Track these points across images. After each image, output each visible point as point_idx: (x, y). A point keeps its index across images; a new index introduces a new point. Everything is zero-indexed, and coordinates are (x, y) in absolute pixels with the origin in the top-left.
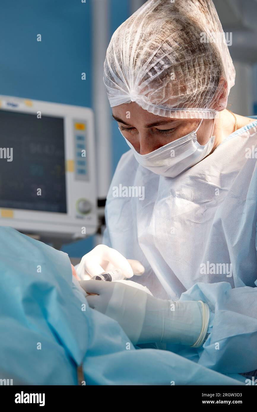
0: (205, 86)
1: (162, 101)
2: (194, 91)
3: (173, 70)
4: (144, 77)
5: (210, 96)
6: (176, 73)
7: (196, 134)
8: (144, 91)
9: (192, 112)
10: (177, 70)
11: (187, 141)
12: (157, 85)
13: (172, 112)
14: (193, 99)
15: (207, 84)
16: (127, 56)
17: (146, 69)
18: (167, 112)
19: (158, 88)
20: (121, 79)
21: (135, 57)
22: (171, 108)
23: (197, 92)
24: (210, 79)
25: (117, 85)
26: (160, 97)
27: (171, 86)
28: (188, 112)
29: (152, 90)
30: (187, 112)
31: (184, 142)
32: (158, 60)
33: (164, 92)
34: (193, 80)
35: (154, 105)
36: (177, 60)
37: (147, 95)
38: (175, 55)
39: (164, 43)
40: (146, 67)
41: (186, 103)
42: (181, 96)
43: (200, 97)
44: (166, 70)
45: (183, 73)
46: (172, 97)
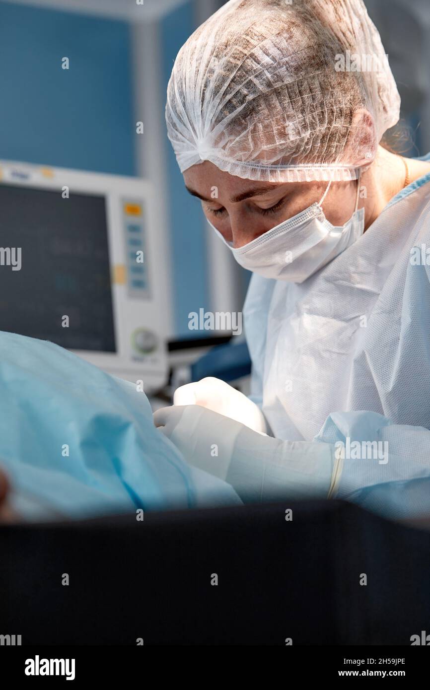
0: (326, 125)
1: (251, 156)
2: (303, 135)
3: (262, 102)
4: (218, 117)
5: (339, 142)
6: (268, 107)
7: (321, 209)
8: (220, 141)
9: (309, 170)
10: (269, 101)
11: (306, 220)
12: (238, 128)
13: (272, 172)
14: (305, 148)
15: (330, 123)
16: (191, 86)
17: (218, 105)
18: (263, 172)
19: (240, 133)
20: (185, 125)
21: (203, 86)
22: (270, 166)
23: (310, 136)
24: (335, 114)
25: (180, 136)
26: (245, 149)
27: (262, 129)
28: (301, 170)
29: (232, 138)
30: (299, 170)
31: (301, 224)
32: (238, 88)
33: (250, 140)
34: (300, 115)
35: (240, 162)
36: (269, 85)
37: (224, 148)
38: (265, 77)
39: (248, 58)
40: (219, 101)
41: (294, 156)
42: (281, 145)
43: (319, 145)
44: (250, 103)
45: (281, 106)
46: (265, 147)
